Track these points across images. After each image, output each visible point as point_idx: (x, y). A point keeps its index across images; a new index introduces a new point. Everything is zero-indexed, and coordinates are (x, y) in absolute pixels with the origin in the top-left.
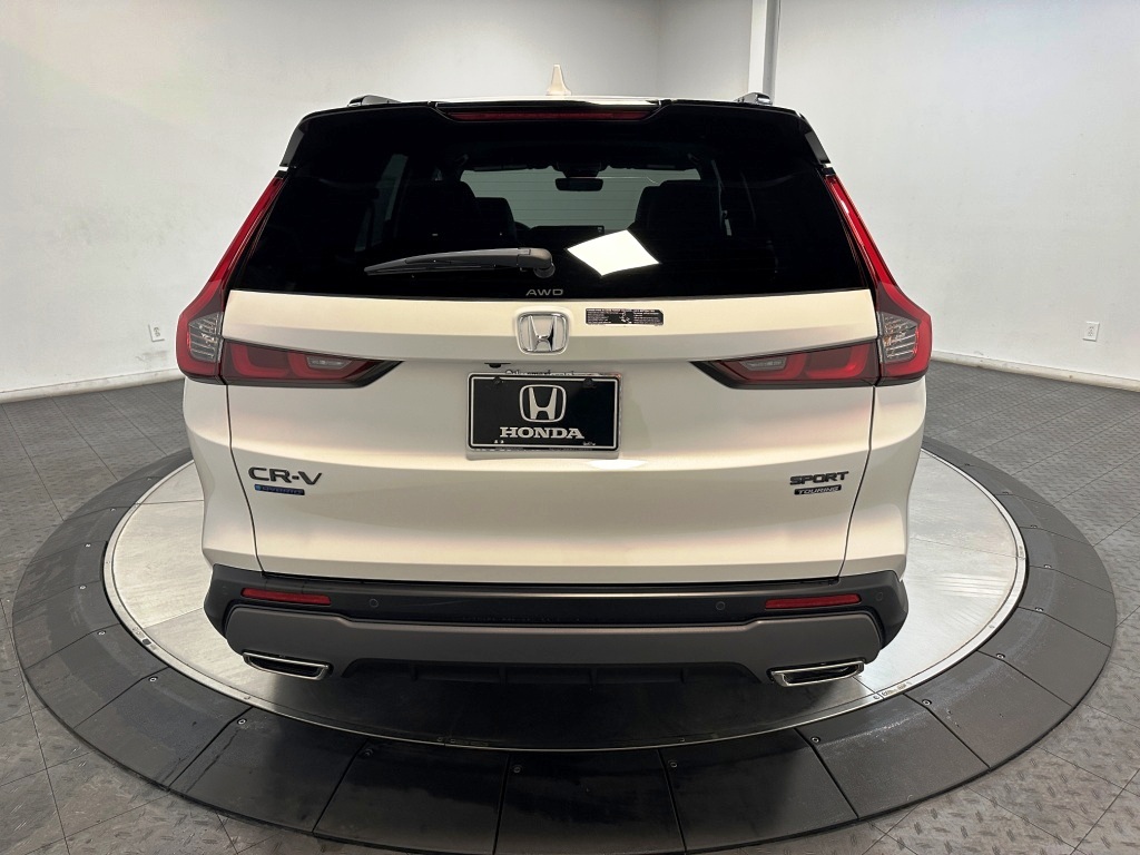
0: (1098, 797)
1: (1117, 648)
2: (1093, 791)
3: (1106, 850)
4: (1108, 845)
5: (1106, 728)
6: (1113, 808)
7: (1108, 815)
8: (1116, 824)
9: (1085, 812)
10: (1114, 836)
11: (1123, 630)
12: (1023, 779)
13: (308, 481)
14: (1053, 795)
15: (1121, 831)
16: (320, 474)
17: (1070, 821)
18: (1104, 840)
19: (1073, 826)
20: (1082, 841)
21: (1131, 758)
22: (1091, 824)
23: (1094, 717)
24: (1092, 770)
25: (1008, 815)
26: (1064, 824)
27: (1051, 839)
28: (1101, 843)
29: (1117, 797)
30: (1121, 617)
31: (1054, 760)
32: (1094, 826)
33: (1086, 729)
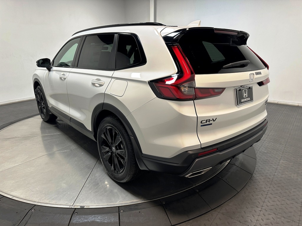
0: (263, 195)
1: (257, 159)
2: (262, 194)
3: (268, 207)
4: (268, 206)
6: (267, 197)
7: (266, 199)
8: (268, 201)
10: (269, 204)
11: (257, 155)
13: (214, 121)
15: (270, 203)
16: (216, 118)
17: (258, 202)
18: (267, 205)
19: (259, 203)
20: (262, 206)
21: (267, 185)
23: (257, 176)
26: (258, 203)
27: (256, 207)
28: (266, 206)
30: (256, 152)
32: (264, 202)
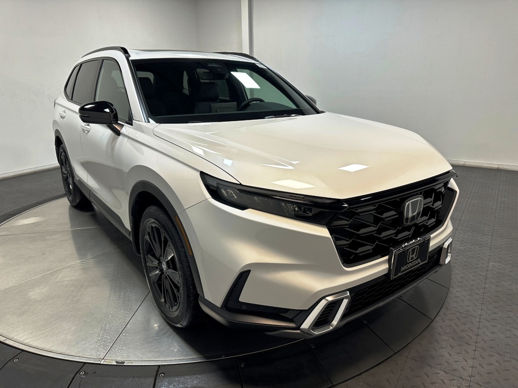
0: (473, 324)
2: (471, 322)
3: (486, 344)
4: (485, 342)
5: (463, 295)
7: (480, 330)
8: (484, 333)
9: (472, 330)
10: (486, 338)
12: (444, 322)
14: (458, 326)
15: (487, 336)
17: (468, 335)
18: (483, 340)
19: (471, 337)
20: (476, 343)
22: (476, 335)
24: (466, 313)
25: (447, 338)
29: (479, 322)
31: (452, 312)
33: (456, 297)
